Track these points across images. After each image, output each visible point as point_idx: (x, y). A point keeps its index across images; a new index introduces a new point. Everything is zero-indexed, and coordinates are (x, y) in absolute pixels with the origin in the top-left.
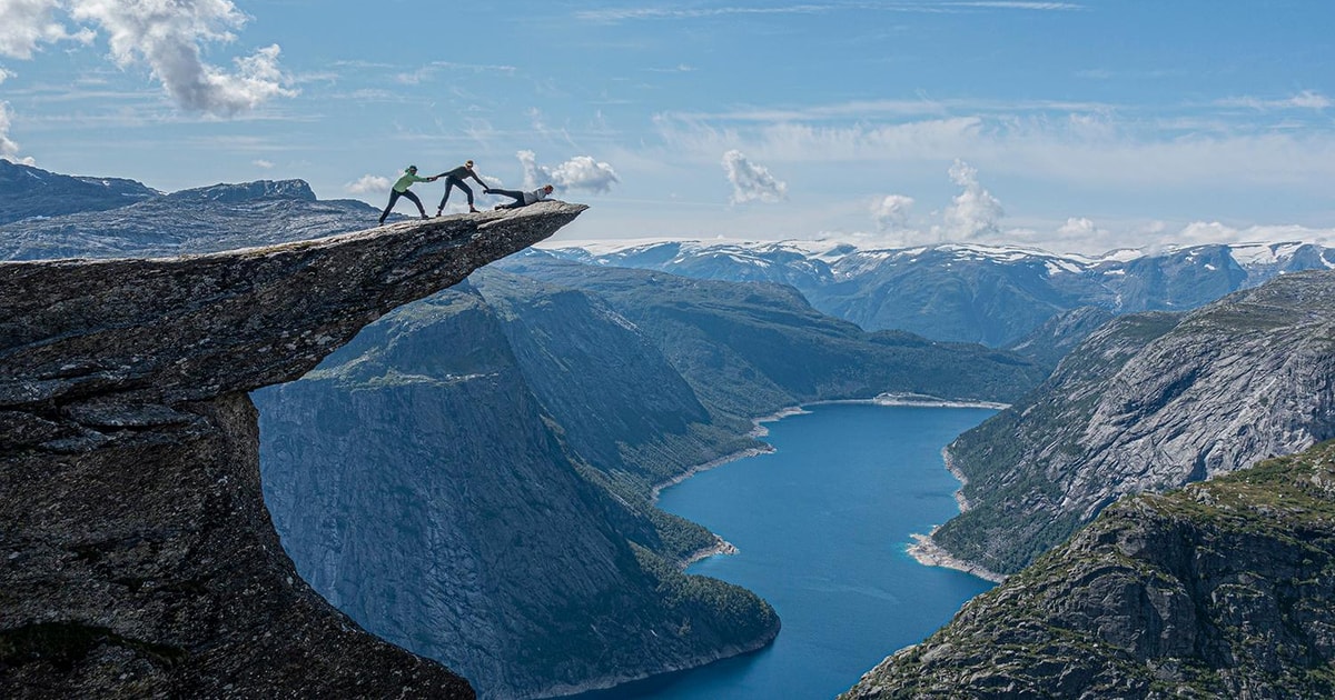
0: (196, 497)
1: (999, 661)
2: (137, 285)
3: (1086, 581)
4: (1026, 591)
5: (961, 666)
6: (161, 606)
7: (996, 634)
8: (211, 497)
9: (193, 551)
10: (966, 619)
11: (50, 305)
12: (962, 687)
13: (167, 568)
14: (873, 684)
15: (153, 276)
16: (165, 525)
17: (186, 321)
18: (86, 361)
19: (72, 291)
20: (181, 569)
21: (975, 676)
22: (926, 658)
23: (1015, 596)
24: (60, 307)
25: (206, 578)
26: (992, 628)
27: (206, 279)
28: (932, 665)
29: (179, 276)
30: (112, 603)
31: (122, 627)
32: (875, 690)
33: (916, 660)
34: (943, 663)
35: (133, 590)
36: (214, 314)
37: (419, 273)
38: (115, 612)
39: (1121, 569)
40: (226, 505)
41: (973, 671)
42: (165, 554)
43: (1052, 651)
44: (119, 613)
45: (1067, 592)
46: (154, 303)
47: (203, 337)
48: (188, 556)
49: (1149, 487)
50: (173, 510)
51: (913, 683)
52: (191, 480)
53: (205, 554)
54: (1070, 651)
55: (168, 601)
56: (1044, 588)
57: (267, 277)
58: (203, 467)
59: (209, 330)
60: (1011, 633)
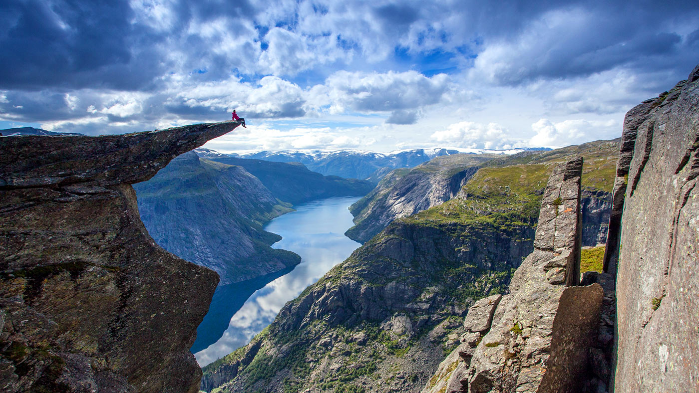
0: (117, 217)
1: (363, 266)
2: (85, 145)
3: (386, 242)
4: (370, 246)
5: (353, 268)
6: (108, 253)
7: (362, 259)
8: (122, 218)
9: (118, 235)
10: (354, 255)
11: (51, 152)
12: (354, 273)
13: (109, 241)
14: (329, 275)
15: (91, 142)
16: (106, 227)
17: (105, 158)
18: (68, 171)
19: (59, 147)
20: (115, 240)
21: (357, 270)
22: (344, 266)
23: (367, 248)
24: (55, 152)
25: (124, 244)
26: (361, 257)
27: (111, 143)
28: (345, 268)
29: (100, 142)
30: (90, 253)
31: (95, 260)
32: (330, 276)
33: (341, 267)
34: (348, 267)
35: (97, 248)
36: (115, 155)
37: (189, 142)
38: (92, 256)
39: (395, 238)
40: (128, 220)
41: (357, 269)
42: (108, 237)
43: (377, 262)
44: (93, 256)
45: (381, 246)
46: (92, 152)
47: (113, 164)
48: (116, 237)
49: (402, 217)
50: (108, 222)
51: (340, 273)
52: (114, 212)
53: (122, 236)
54: (382, 261)
55: (111, 251)
56: (375, 245)
57: (134, 143)
58: (118, 208)
59: (114, 161)
60: (367, 258)
